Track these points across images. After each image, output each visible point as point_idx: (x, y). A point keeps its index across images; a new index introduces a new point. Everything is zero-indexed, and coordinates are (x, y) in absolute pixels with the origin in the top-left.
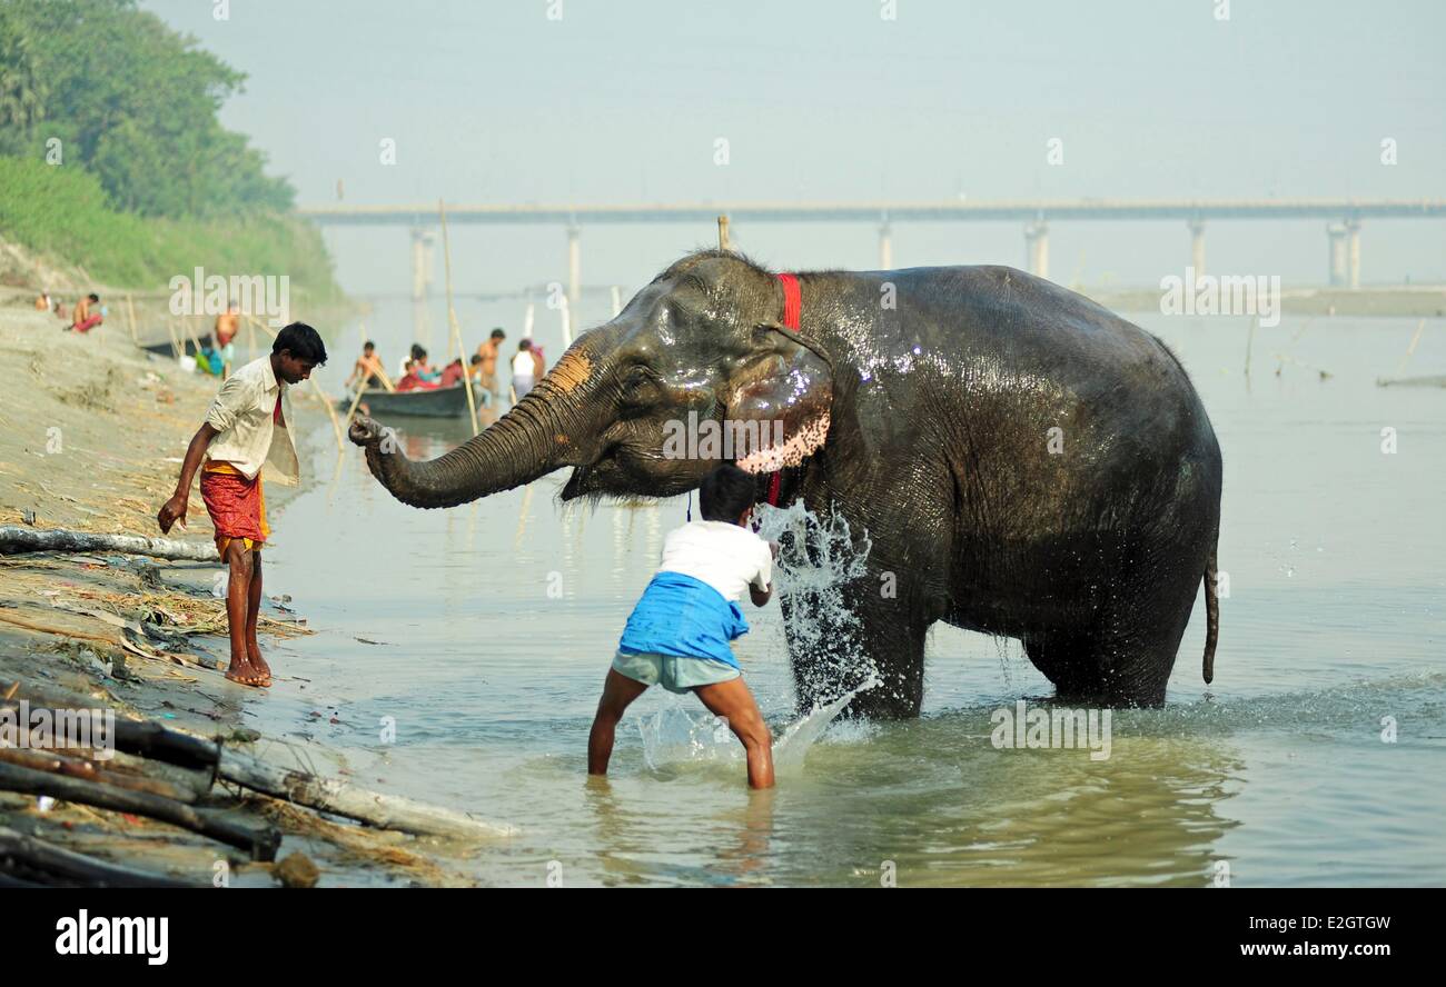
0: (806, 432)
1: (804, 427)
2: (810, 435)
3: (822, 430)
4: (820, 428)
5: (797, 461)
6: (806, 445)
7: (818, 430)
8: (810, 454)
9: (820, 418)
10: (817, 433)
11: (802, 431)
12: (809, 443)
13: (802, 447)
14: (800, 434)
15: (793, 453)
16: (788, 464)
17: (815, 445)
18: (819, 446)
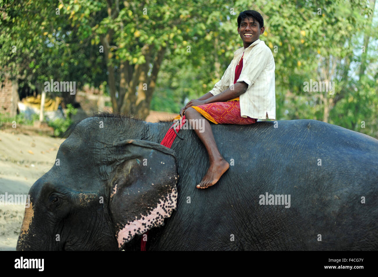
0: (162, 203)
1: (160, 200)
2: (166, 204)
3: (174, 199)
4: (172, 198)
5: (161, 222)
6: (165, 211)
7: (171, 200)
8: (169, 216)
9: (170, 192)
10: (170, 202)
11: (160, 203)
12: (167, 209)
13: (163, 213)
14: (159, 205)
15: (157, 218)
16: (155, 225)
17: (171, 209)
18: (173, 210)
